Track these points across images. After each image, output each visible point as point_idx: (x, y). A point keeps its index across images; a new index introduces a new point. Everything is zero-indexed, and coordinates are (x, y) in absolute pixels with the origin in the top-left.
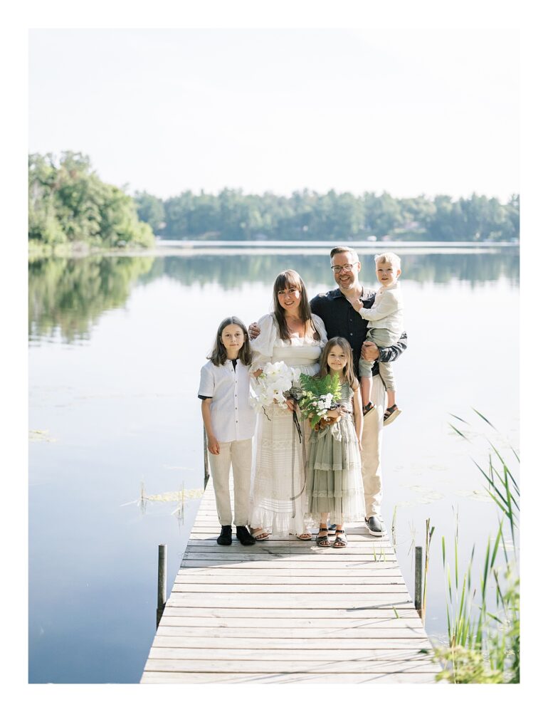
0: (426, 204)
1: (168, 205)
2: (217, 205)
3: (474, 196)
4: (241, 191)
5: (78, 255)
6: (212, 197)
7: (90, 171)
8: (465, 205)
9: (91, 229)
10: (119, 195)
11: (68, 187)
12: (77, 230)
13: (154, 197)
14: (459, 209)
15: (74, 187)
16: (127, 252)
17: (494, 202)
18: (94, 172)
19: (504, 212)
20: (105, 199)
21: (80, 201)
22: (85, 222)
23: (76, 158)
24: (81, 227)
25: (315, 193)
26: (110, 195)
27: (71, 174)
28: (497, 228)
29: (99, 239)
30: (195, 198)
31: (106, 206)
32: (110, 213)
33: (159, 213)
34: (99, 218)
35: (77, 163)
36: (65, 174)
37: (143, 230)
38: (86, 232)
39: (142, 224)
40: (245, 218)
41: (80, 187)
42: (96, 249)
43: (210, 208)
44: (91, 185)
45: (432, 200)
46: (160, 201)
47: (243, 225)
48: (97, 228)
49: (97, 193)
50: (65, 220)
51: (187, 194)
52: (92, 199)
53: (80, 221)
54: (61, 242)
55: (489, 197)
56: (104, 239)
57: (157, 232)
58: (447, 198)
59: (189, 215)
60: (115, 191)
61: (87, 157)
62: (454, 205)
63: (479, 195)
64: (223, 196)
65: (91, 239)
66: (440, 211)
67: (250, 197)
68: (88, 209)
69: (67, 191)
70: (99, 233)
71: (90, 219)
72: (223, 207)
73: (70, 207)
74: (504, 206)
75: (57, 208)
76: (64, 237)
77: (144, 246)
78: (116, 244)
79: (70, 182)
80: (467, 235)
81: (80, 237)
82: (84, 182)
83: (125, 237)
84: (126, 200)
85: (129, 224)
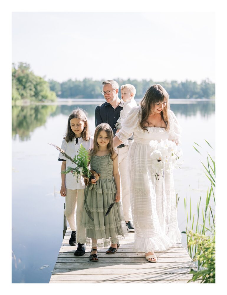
0: (168, 84)
1: (62, 85)
2: (82, 85)
3: (187, 81)
4: (92, 79)
5: (26, 105)
6: (80, 82)
7: (30, 70)
8: (183, 84)
9: (30, 94)
10: (42, 80)
11: (21, 77)
12: (25, 94)
13: (56, 82)
14: (181, 86)
15: (24, 77)
16: (46, 103)
17: (195, 83)
18: (32, 71)
19: (199, 87)
20: (36, 82)
21: (26, 82)
22: (28, 91)
23: (24, 65)
24: (27, 93)
25: (122, 80)
26: (38, 80)
27: (23, 71)
28: (196, 93)
29: (34, 98)
30: (73, 82)
31: (37, 85)
32: (39, 88)
33: (58, 88)
34: (34, 89)
35: (25, 67)
36: (20, 72)
37: (52, 94)
38: (29, 95)
39: (52, 92)
40: (93, 90)
41: (26, 77)
42: (33, 103)
43: (79, 86)
44: (30, 76)
45: (170, 83)
46: (59, 83)
47: (93, 93)
48: (33, 93)
49: (33, 79)
50: (20, 90)
51: (70, 80)
52: (31, 82)
53: (26, 90)
54: (18, 99)
55: (193, 81)
56: (36, 98)
57: (58, 96)
58: (176, 82)
59: (71, 89)
60: (40, 78)
61: (29, 65)
62: (179, 84)
63: (189, 80)
64: (85, 81)
65: (31, 98)
66: (173, 87)
67: (96, 81)
68: (29, 86)
69: (21, 79)
70: (34, 96)
71: (31, 90)
72: (85, 86)
73: (22, 85)
74: (199, 85)
75: (17, 85)
76: (19, 97)
77: (52, 101)
78: (41, 100)
79: (22, 75)
80: (184, 96)
81: (26, 97)
82: (28, 75)
83: (45, 97)
84: (45, 82)
85: (46, 92)
